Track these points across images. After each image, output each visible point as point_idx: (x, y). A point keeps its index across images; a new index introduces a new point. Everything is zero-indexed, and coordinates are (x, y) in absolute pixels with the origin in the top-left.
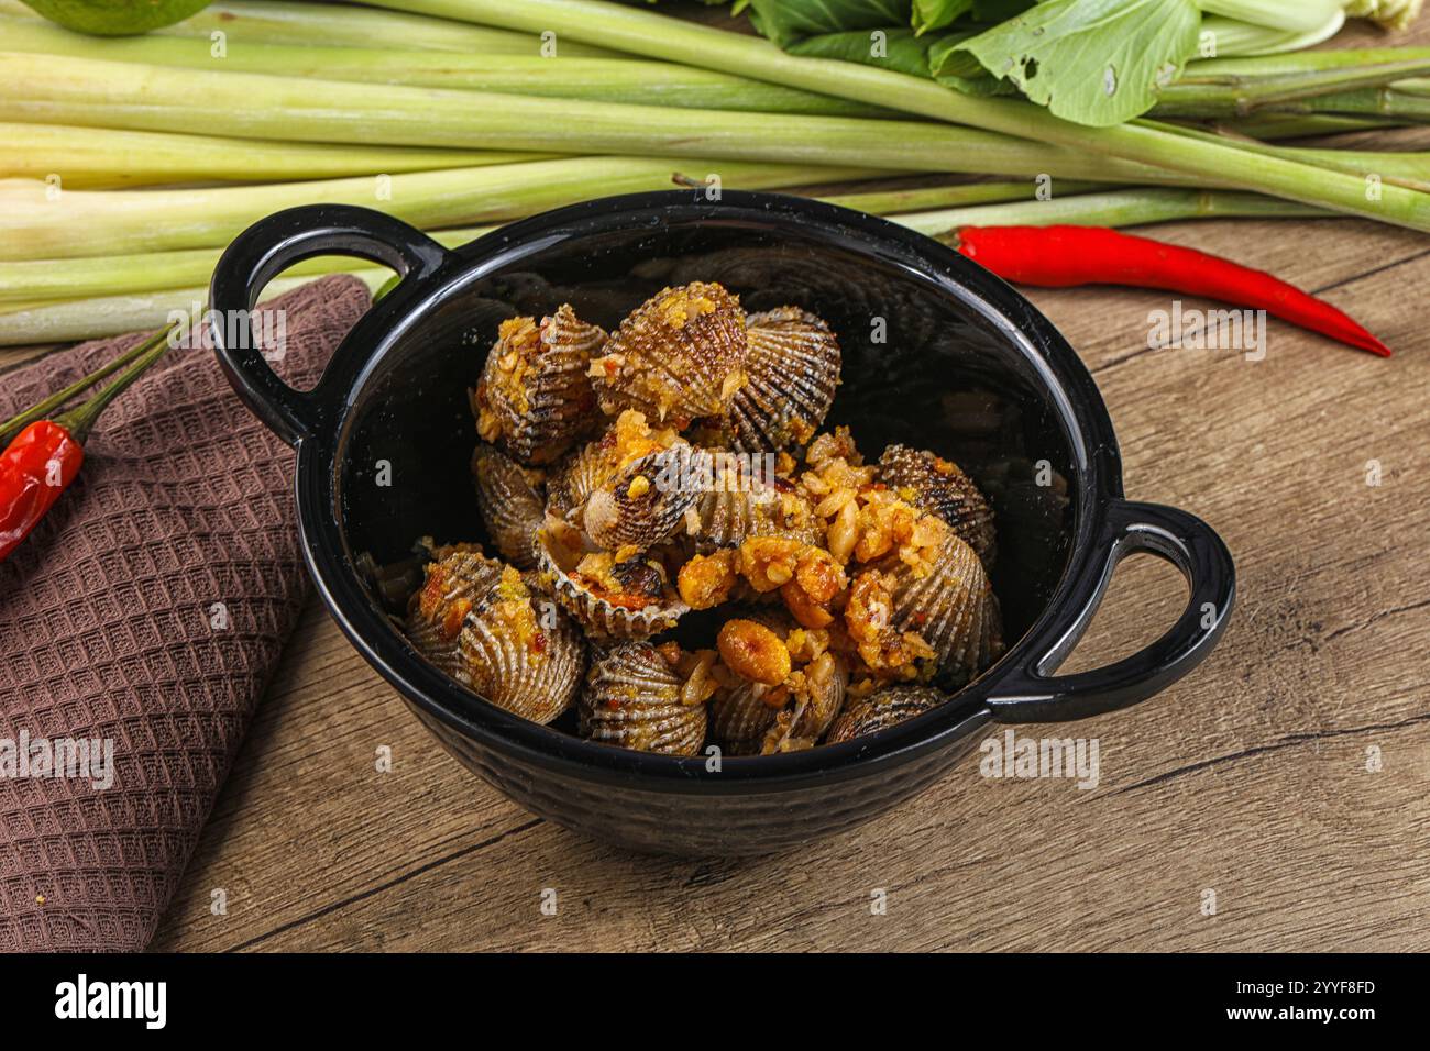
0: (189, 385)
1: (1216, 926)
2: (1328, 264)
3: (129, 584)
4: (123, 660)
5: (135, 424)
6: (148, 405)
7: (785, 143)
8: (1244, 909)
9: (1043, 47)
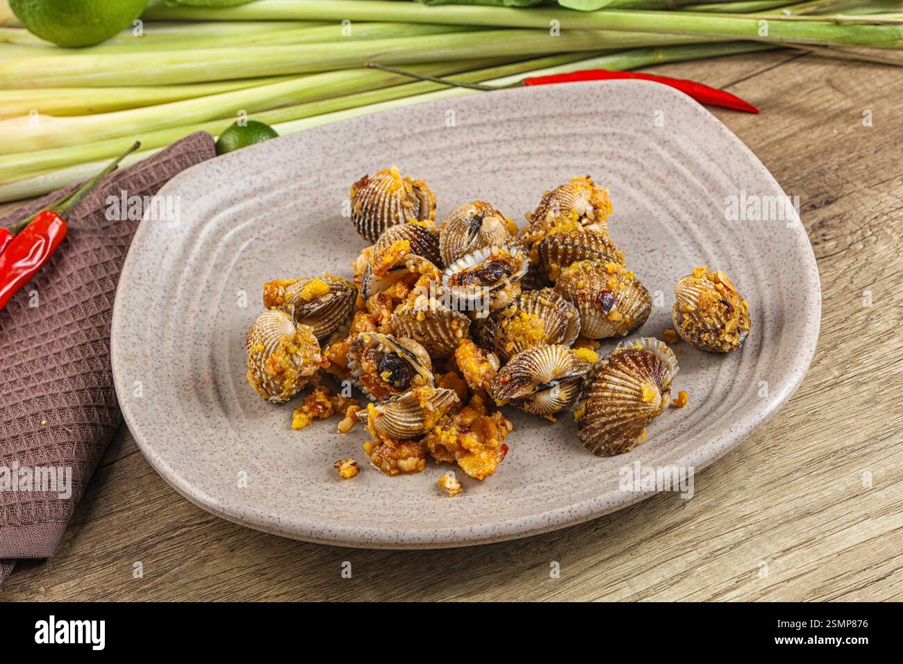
2: (725, 76)
3: (93, 282)
4: (91, 317)
5: (95, 213)
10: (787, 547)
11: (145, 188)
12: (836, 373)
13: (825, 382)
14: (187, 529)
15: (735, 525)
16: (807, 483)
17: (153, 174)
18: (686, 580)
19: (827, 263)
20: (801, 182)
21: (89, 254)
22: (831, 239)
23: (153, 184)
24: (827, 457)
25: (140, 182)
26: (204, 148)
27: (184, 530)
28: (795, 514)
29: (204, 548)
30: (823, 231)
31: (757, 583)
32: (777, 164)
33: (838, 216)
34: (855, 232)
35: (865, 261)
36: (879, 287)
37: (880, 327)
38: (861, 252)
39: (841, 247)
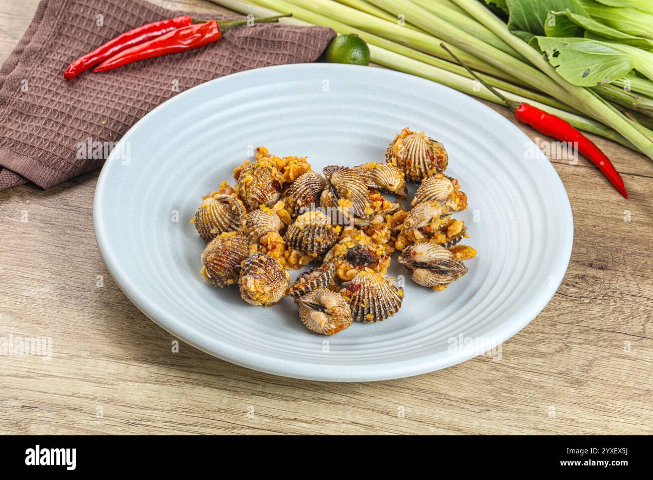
0: (264, 34)
7: (491, 57)
9: (565, 50)
10: (356, 422)
11: (276, 40)
15: (347, 394)
16: (406, 398)
17: (284, 35)
18: (292, 402)
19: (560, 298)
20: (601, 248)
21: (218, 56)
22: (578, 287)
23: (280, 40)
24: (432, 393)
25: (275, 35)
26: (319, 37)
28: (381, 409)
30: (579, 281)
31: (321, 428)
32: (602, 231)
33: (597, 278)
34: (594, 292)
35: (579, 310)
36: (568, 328)
37: (543, 348)
38: (584, 304)
39: (577, 295)
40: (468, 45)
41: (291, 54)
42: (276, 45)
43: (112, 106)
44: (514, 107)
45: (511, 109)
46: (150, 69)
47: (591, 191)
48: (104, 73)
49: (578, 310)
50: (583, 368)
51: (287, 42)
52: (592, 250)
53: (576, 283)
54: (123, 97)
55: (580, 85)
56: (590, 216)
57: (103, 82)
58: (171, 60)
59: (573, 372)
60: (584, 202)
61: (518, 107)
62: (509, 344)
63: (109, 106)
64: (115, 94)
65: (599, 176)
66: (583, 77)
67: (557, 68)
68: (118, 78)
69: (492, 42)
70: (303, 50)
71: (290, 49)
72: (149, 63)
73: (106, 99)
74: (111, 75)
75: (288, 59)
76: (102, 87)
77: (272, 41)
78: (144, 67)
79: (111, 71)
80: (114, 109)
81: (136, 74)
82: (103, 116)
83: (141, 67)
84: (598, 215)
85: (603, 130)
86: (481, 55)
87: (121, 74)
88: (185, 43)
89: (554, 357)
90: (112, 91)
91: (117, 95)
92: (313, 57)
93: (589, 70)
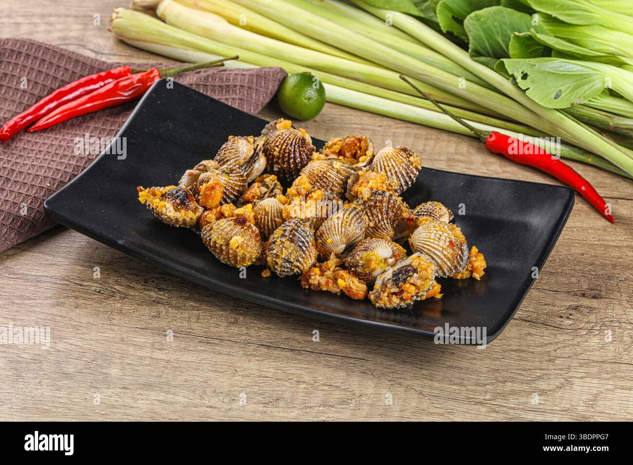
0: (210, 79)
1: (398, 344)
6: (196, 81)
8: (411, 344)
9: (533, 71)
11: (223, 84)
12: (488, 397)
13: (475, 399)
14: (68, 283)
17: (231, 79)
19: (554, 332)
20: (592, 277)
22: (572, 319)
23: (228, 84)
25: (222, 79)
26: (269, 78)
27: (66, 282)
29: (64, 298)
30: (573, 312)
32: (591, 259)
33: (591, 308)
34: (590, 323)
35: (577, 343)
36: (567, 362)
37: (543, 385)
38: (581, 336)
39: (572, 327)
40: (428, 76)
41: (241, 97)
42: (224, 90)
43: (54, 166)
44: (484, 137)
45: (481, 139)
46: (90, 125)
47: (574, 218)
48: (41, 133)
49: (575, 342)
50: (587, 403)
51: (235, 86)
52: (582, 280)
53: (570, 314)
54: (65, 156)
55: (552, 108)
56: (576, 244)
57: (41, 141)
58: (111, 114)
59: (578, 408)
60: (568, 230)
61: (488, 136)
62: (506, 384)
63: (50, 166)
64: (55, 153)
65: (582, 202)
66: (555, 98)
67: (527, 91)
68: (57, 136)
69: (454, 72)
70: (254, 93)
71: (240, 93)
72: (88, 118)
73: (46, 159)
74: (48, 133)
75: (239, 103)
76: (40, 147)
77: (220, 86)
78: (84, 123)
79: (49, 130)
80: (56, 169)
81: (76, 130)
82: (44, 177)
83: (80, 123)
84: (585, 242)
85: (580, 154)
86: (443, 85)
87: (60, 132)
88: (126, 94)
89: (556, 394)
90: (53, 150)
91: (58, 154)
92: (265, 100)
93: (560, 91)
